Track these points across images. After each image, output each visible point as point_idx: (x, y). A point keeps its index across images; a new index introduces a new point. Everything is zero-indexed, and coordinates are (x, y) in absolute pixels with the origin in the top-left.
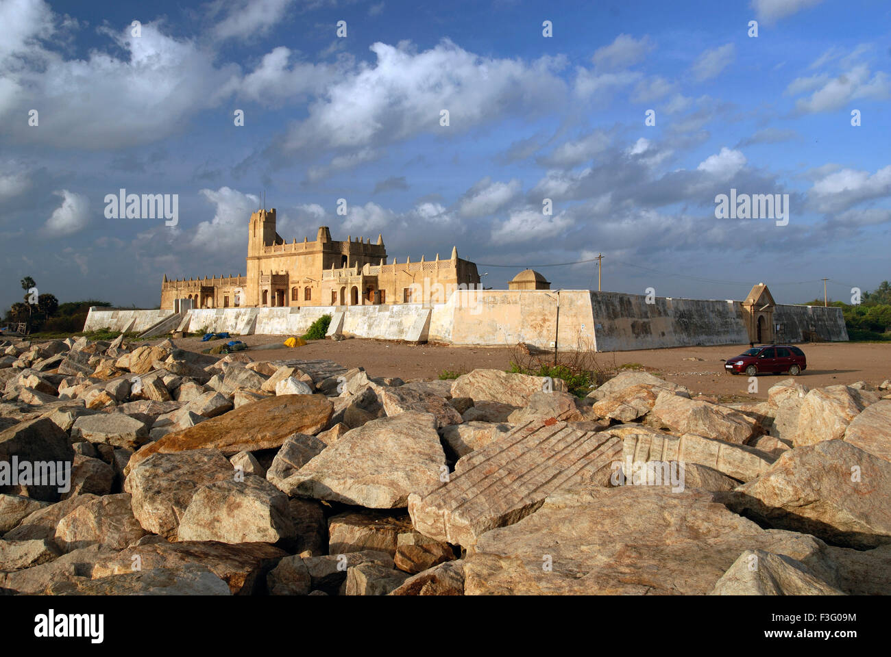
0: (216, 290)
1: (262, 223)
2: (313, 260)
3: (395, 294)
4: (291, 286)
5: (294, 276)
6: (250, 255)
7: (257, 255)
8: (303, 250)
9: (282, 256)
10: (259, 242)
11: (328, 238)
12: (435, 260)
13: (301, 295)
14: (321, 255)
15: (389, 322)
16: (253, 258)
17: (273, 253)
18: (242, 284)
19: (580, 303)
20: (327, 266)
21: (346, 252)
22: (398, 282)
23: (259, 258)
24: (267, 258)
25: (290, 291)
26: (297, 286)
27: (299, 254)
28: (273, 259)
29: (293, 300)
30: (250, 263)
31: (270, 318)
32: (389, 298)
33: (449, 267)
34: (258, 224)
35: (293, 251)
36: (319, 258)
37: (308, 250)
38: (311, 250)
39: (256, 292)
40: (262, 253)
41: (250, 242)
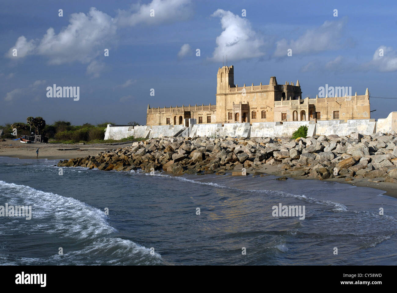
0: (192, 113)
1: (227, 75)
2: (267, 96)
3: (327, 114)
4: (251, 111)
5: (252, 105)
6: (218, 92)
7: (224, 92)
8: (260, 90)
9: (244, 93)
10: (226, 86)
11: (276, 83)
12: (355, 95)
13: (259, 115)
14: (273, 93)
15: (348, 129)
16: (220, 94)
17: (236, 91)
18: (213, 109)
20: (277, 99)
21: (285, 91)
22: (329, 108)
23: (226, 95)
24: (232, 94)
25: (251, 113)
26: (256, 110)
27: (257, 92)
28: (237, 95)
29: (252, 118)
30: (218, 98)
31: (261, 128)
32: (323, 116)
33: (364, 99)
34: (224, 75)
35: (252, 90)
36: (272, 95)
37: (263, 90)
38: (265, 90)
39: (224, 114)
40: (228, 91)
41: (218, 85)
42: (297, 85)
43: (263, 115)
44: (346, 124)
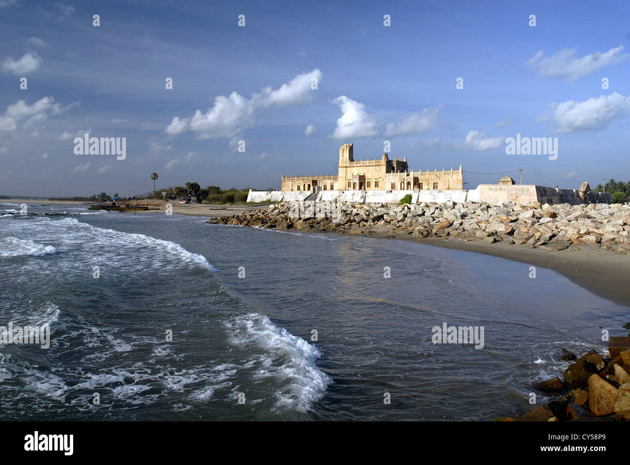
0: (318, 182)
1: (348, 151)
2: (380, 169)
3: (428, 185)
4: (367, 181)
5: (368, 176)
6: (340, 165)
7: (345, 165)
8: (374, 164)
9: (361, 166)
10: (346, 160)
11: (388, 159)
12: (450, 170)
13: (373, 185)
14: (385, 166)
15: (444, 198)
16: (342, 167)
17: (355, 165)
18: (336, 179)
19: (531, 191)
20: (388, 171)
21: (395, 165)
22: (430, 180)
23: (346, 167)
24: (351, 167)
25: (366, 183)
26: (370, 181)
27: (371, 166)
28: (355, 168)
29: (367, 187)
30: (340, 170)
31: (374, 195)
32: (425, 187)
33: (458, 173)
34: (345, 151)
35: (368, 164)
36: (384, 168)
37: (376, 164)
38: (379, 164)
39: (344, 183)
40: (348, 165)
41: (340, 159)
42: (405, 161)
43: (377, 185)
44: (444, 194)
